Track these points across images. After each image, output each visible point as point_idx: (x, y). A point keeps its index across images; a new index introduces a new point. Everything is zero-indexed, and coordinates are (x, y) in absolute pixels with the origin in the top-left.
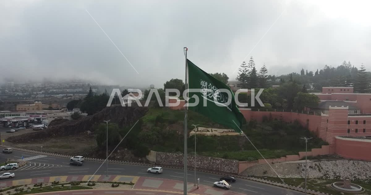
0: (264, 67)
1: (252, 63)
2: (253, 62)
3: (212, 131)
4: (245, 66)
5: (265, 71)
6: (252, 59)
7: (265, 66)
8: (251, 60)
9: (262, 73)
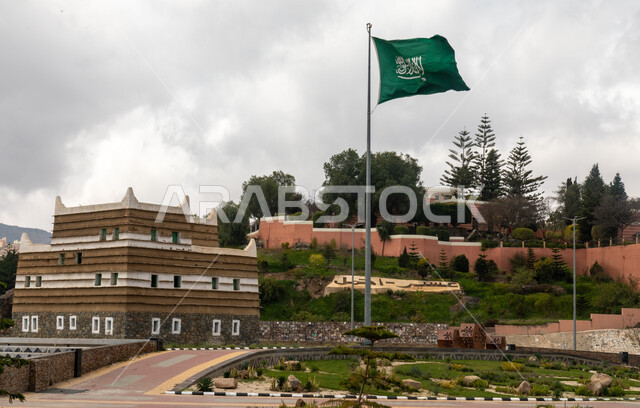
0: (521, 149)
1: (488, 134)
2: (490, 131)
3: (381, 284)
4: (466, 143)
5: (524, 159)
6: (487, 124)
7: (522, 147)
8: (484, 124)
9: (515, 165)
